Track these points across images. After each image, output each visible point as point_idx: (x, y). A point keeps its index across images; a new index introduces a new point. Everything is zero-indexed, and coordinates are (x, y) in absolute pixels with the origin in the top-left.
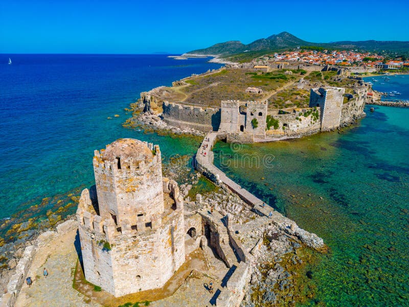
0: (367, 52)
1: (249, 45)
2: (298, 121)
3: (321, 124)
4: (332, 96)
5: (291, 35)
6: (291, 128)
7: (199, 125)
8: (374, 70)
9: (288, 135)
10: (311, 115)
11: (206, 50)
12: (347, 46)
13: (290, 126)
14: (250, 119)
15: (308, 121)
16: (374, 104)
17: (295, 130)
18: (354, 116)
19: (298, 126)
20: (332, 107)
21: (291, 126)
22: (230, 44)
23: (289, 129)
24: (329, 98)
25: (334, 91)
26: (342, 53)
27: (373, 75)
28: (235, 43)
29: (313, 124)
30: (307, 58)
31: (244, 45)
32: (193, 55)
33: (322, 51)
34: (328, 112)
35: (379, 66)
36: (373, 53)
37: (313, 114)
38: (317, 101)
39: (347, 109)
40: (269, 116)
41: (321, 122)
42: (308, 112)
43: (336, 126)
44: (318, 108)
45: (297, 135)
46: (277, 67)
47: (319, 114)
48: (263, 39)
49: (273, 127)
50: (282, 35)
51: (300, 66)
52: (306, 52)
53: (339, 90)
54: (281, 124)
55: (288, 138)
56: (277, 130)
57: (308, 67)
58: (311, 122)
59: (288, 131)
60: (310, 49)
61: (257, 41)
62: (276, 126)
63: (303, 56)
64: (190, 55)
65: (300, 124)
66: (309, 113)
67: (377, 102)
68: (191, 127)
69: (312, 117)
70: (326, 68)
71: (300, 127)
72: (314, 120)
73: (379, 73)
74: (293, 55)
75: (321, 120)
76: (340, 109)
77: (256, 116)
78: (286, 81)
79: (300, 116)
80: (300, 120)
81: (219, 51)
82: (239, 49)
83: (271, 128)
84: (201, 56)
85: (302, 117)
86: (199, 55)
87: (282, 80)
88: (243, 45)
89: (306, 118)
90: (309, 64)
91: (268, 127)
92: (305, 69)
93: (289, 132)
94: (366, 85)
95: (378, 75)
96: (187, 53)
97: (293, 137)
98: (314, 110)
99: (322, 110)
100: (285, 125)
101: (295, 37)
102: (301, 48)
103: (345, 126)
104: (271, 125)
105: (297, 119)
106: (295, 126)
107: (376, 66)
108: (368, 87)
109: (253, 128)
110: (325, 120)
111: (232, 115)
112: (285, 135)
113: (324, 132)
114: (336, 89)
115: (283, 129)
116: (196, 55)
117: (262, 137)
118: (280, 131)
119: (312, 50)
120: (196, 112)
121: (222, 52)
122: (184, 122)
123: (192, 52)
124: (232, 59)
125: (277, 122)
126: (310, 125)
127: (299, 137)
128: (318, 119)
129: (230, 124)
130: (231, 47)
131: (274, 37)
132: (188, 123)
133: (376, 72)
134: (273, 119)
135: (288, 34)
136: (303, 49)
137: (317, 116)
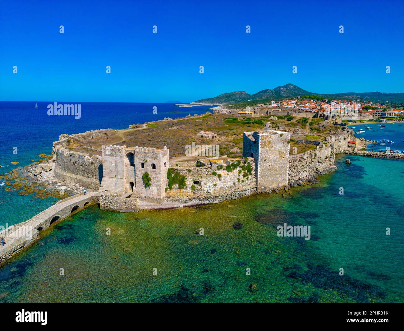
0: (369, 102)
1: (255, 95)
2: (216, 178)
3: (256, 181)
4: (269, 142)
5: (295, 87)
6: (205, 188)
7: (85, 179)
8: (371, 118)
9: (199, 198)
10: (238, 169)
11: (213, 99)
12: (351, 97)
13: (203, 185)
14: (140, 172)
15: (233, 177)
16: (355, 154)
17: (211, 190)
18: (317, 170)
19: (215, 185)
20: (271, 157)
21: (205, 184)
22: (237, 94)
23: (201, 190)
24: (265, 145)
25: (273, 136)
26: (342, 102)
27: (369, 123)
28: (241, 93)
29: (243, 181)
30: (304, 106)
31: (250, 95)
32: (201, 104)
33: (322, 100)
34: (266, 165)
35: (376, 113)
36: (376, 103)
37: (243, 168)
38: (250, 149)
39: (300, 161)
40: (172, 169)
41: (257, 179)
42: (232, 165)
43: (282, 185)
44: (250, 159)
45: (214, 198)
46: (266, 113)
47: (253, 167)
48: (268, 90)
49: (177, 185)
50: (286, 86)
51: (290, 112)
52: (305, 101)
53: (281, 135)
54: (189, 182)
55: (200, 202)
56: (183, 190)
57: (300, 113)
58: (239, 180)
59: (199, 192)
60: (310, 98)
61: (262, 91)
62: (182, 185)
63: (300, 104)
64: (198, 103)
65: (218, 182)
66: (235, 166)
67: (359, 152)
68: (77, 181)
69: (240, 172)
70: (317, 115)
71: (218, 186)
72: (244, 176)
73: (375, 121)
74: (290, 103)
75: (256, 176)
76: (286, 161)
77: (149, 168)
78: (262, 127)
79: (219, 169)
80: (219, 176)
81: (225, 100)
82: (245, 98)
83: (173, 186)
84: (208, 104)
85: (222, 172)
86: (206, 104)
87: (256, 125)
88: (248, 94)
89: (230, 173)
90: (300, 111)
91: (170, 186)
92: (294, 115)
93: (202, 194)
94: (348, 132)
95: (375, 123)
96: (195, 102)
97: (206, 202)
98: (245, 162)
99: (256, 161)
100: (196, 182)
101: (299, 88)
102: (301, 98)
103: (298, 184)
104: (174, 183)
105: (214, 174)
106: (211, 184)
107: (374, 113)
108: (349, 133)
109: (146, 187)
110: (262, 176)
111: (116, 166)
112: (194, 198)
113: (261, 194)
114: (276, 133)
115: (193, 188)
116: (203, 104)
117: (159, 201)
118: (188, 191)
119: (312, 99)
120: (81, 161)
121: (228, 101)
122: (69, 175)
123: (200, 101)
124: (232, 107)
125: (184, 178)
126: (237, 183)
127: (217, 201)
128: (251, 174)
129: (114, 180)
130: (237, 97)
131: (280, 87)
132: (74, 176)
133: (372, 120)
134: (177, 174)
135: (292, 85)
136: (303, 98)
137: (249, 170)
